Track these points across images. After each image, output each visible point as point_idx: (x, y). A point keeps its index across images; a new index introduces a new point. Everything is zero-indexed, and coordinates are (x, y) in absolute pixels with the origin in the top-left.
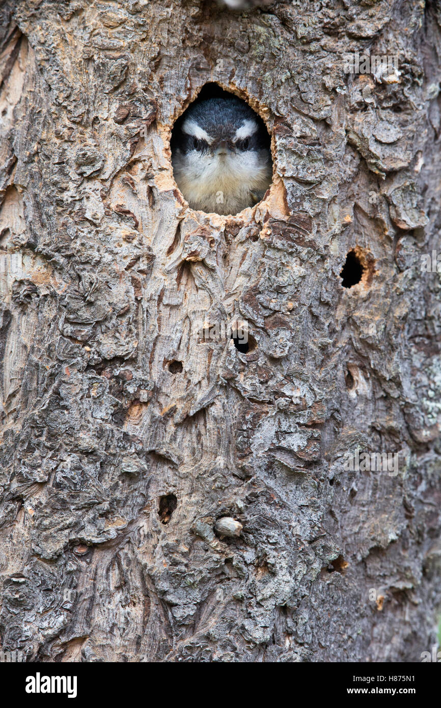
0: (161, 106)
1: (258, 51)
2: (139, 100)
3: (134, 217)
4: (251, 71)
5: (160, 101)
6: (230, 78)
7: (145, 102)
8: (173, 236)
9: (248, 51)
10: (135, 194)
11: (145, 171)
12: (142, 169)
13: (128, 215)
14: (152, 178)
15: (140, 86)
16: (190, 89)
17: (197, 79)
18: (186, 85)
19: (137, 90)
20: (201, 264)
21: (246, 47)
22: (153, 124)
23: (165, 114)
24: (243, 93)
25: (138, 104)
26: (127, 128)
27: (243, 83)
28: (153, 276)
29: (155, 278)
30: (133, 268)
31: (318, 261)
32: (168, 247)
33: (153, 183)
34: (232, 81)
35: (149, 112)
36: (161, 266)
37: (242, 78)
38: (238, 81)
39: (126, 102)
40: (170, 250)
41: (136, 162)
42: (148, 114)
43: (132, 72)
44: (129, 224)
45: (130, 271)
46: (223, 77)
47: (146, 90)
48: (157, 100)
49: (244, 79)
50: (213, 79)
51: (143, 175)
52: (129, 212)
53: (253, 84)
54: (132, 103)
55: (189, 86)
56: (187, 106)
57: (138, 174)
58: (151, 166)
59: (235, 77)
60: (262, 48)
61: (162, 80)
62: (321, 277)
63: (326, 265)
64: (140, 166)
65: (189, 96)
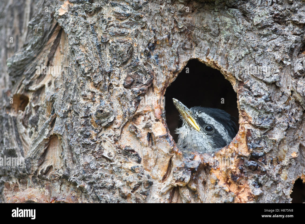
0: (157, 75)
1: (225, 35)
2: (140, 71)
3: (137, 155)
4: (220, 50)
5: (156, 72)
6: (207, 55)
7: (146, 73)
8: (166, 168)
9: (218, 35)
10: (138, 139)
11: (146, 122)
12: (143, 121)
13: (133, 153)
14: (150, 127)
15: (141, 61)
16: (178, 63)
17: (183, 56)
18: (175, 60)
19: (139, 64)
20: (186, 188)
21: (217, 32)
22: (151, 86)
23: (160, 81)
24: (215, 64)
25: (140, 74)
26: (133, 92)
27: (215, 58)
28: (152, 197)
29: (153, 198)
30: (137, 191)
31: (272, 184)
32: (163, 176)
33: (151, 130)
34: (207, 57)
35: (148, 80)
36: (157, 190)
37: (214, 54)
38: (212, 57)
39: (131, 73)
40: (165, 178)
41: (139, 115)
42: (147, 81)
43: (136, 51)
44: (134, 159)
45: (135, 193)
46: (202, 55)
47: (145, 64)
48: (153, 71)
49: (216, 55)
50: (194, 56)
51: (144, 125)
52: (133, 151)
53: (222, 58)
54: (136, 73)
55: (177, 61)
56: (177, 75)
57: (141, 124)
58: (150, 118)
59: (210, 54)
60: (228, 33)
61: (158, 57)
62: (274, 197)
63: (277, 188)
64: (142, 118)
65: (177, 68)
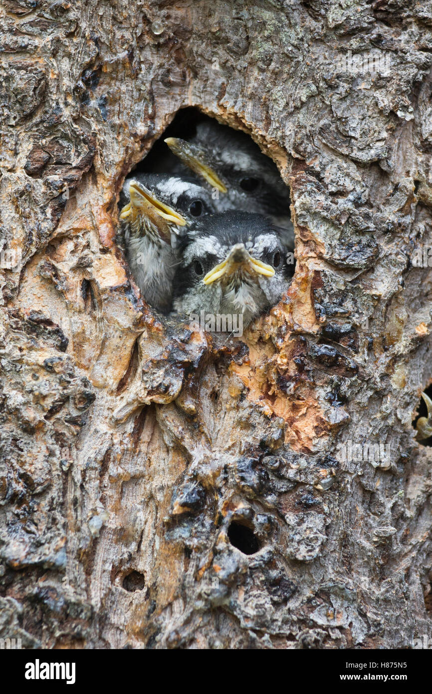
0: (103, 145)
1: (261, 50)
2: (65, 137)
3: (58, 332)
4: (251, 85)
5: (101, 137)
6: (219, 98)
7: (77, 140)
8: (125, 361)
9: (246, 51)
10: (61, 294)
11: (79, 254)
12: (72, 252)
13: (49, 328)
14: (89, 266)
15: (67, 114)
16: (152, 118)
17: (164, 100)
18: (146, 110)
19: (62, 119)
20: (172, 407)
21: (243, 44)
22: (90, 172)
23: (111, 158)
24: (238, 119)
25: (65, 144)
26: (47, 184)
27: (239, 104)
28: (92, 429)
29: (96, 431)
30: (58, 416)
31: (371, 399)
32: (118, 381)
33: (90, 273)
34: (222, 102)
35: (82, 156)
36: (106, 413)
37: (237, 96)
38: (231, 102)
39: (44, 141)
40: (122, 385)
41: (63, 238)
42: (80, 158)
43: (54, 90)
44: (51, 341)
45: (52, 421)
46: (207, 98)
47: (76, 120)
48: (95, 135)
49: (240, 99)
50: (191, 101)
51: (74, 261)
52: (49, 322)
53: (254, 106)
54: (55, 141)
55: (150, 111)
56: (149, 145)
57: (66, 260)
58: (88, 246)
59: (226, 96)
60: (267, 46)
61: (104, 102)
62: (375, 427)
63: (384, 407)
64: (70, 245)
65: (151, 129)
